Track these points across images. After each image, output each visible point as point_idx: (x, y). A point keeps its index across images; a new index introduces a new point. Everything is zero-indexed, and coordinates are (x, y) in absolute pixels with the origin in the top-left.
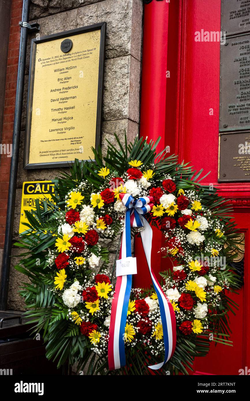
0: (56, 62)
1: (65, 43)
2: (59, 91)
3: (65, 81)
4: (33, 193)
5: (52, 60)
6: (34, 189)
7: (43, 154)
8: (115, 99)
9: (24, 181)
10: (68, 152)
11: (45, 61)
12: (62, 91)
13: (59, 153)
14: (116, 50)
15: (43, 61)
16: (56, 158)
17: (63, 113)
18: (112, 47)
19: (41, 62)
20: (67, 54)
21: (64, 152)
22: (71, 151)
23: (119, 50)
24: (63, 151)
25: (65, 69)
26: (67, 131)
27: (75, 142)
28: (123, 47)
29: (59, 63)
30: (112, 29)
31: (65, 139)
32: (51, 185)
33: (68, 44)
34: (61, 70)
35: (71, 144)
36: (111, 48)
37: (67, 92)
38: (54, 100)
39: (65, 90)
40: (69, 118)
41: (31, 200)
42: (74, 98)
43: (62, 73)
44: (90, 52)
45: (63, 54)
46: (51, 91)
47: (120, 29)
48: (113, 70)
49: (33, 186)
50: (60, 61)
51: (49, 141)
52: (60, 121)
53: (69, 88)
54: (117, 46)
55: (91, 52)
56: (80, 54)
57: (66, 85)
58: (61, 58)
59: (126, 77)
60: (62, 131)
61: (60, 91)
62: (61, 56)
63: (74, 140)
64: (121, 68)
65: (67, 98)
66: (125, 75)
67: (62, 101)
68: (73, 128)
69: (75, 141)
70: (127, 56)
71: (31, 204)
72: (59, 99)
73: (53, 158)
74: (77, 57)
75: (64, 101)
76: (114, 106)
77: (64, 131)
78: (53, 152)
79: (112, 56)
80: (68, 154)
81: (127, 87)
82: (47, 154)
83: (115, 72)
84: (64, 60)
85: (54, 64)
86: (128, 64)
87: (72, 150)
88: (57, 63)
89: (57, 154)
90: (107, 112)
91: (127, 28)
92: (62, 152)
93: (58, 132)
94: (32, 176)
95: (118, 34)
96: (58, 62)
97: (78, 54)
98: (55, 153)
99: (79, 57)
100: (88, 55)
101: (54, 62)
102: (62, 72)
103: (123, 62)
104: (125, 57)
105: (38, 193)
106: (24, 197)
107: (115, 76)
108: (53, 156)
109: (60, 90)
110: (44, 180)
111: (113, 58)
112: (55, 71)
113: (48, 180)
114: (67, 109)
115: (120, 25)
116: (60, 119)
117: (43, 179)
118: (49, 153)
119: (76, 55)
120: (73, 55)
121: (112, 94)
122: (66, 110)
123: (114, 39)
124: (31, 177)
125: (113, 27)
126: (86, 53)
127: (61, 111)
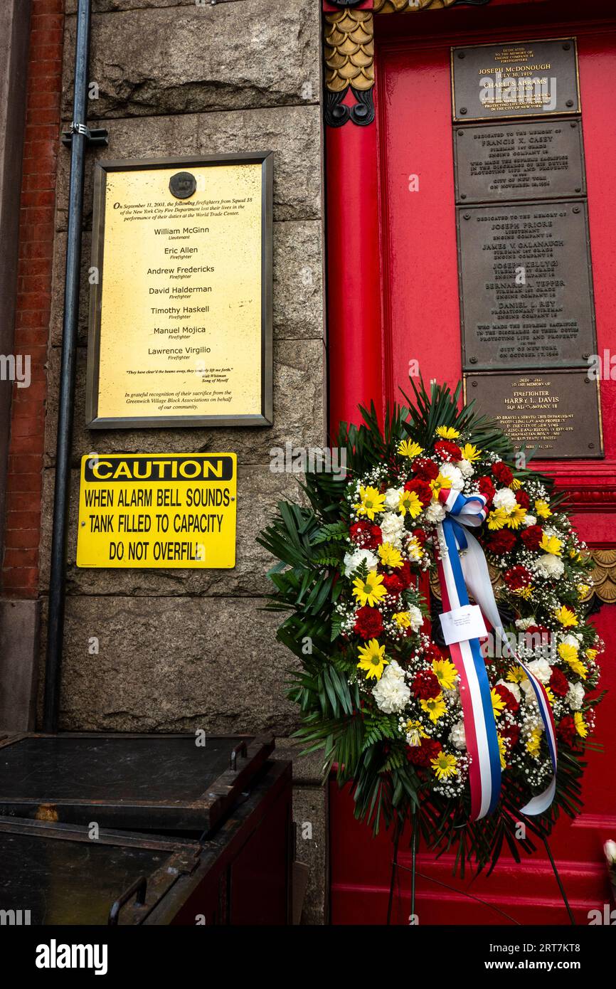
0: (158, 214)
1: (180, 180)
2: (169, 274)
3: (183, 254)
4: (111, 479)
5: (149, 209)
6: (113, 470)
7: (131, 398)
8: (295, 300)
9: (83, 453)
10: (198, 397)
11: (131, 210)
12: (175, 274)
13: (175, 398)
14: (290, 205)
15: (126, 210)
16: (169, 408)
17: (181, 318)
18: (284, 201)
19: (122, 210)
20: (186, 201)
21: (186, 397)
22: (203, 396)
23: (298, 207)
24: (184, 394)
25: (182, 231)
26: (193, 355)
27: (214, 378)
28: (308, 203)
29: (165, 217)
30: (283, 166)
31: (189, 371)
32: (155, 463)
33: (188, 183)
34: (172, 232)
35: (204, 381)
36: (281, 202)
37: (189, 277)
38: (157, 292)
39: (184, 273)
40: (195, 330)
41: (105, 494)
42: (206, 290)
43: (173, 238)
44: (239, 204)
45: (174, 200)
46: (150, 271)
47: (299, 169)
48: (287, 245)
49: (110, 465)
50: (168, 214)
51: (149, 372)
52: (174, 334)
53: (195, 270)
54: (295, 200)
55: (242, 204)
56: (215, 205)
57: (185, 264)
58: (170, 208)
59: (315, 260)
60: (180, 355)
61: (171, 274)
62: (169, 204)
63: (210, 373)
64: (304, 242)
65: (190, 290)
66: (313, 257)
67: (175, 294)
68: (208, 350)
69: (212, 376)
70: (315, 221)
71: (105, 501)
72: (171, 290)
73: (160, 408)
74: (209, 211)
75: (181, 294)
76: (295, 314)
77: (184, 353)
78: (160, 395)
79: (282, 218)
80: (195, 401)
81: (319, 279)
82: (146, 398)
83: (293, 248)
84: (178, 213)
85: (154, 218)
86: (317, 235)
87: (205, 393)
88: (160, 217)
89: (169, 400)
90: (279, 322)
91: (312, 168)
92: (181, 397)
93: (170, 355)
94: (106, 443)
95: (294, 176)
96: (163, 214)
97: (210, 205)
98: (166, 398)
99: (212, 211)
100: (235, 211)
101: (154, 214)
102: (174, 235)
103: (308, 232)
104: (311, 222)
105: (123, 478)
106: (85, 486)
107: (292, 257)
108: (160, 405)
109: (172, 271)
110: (136, 452)
111: (284, 221)
112: (157, 232)
113: (144, 452)
114: (191, 310)
115: (298, 161)
116: (175, 331)
117: (133, 450)
118: (150, 398)
119: (205, 206)
120: (200, 206)
121: (290, 289)
122: (188, 314)
123: (286, 185)
124: (101, 445)
125: (285, 163)
126: (231, 204)
127: (175, 314)
